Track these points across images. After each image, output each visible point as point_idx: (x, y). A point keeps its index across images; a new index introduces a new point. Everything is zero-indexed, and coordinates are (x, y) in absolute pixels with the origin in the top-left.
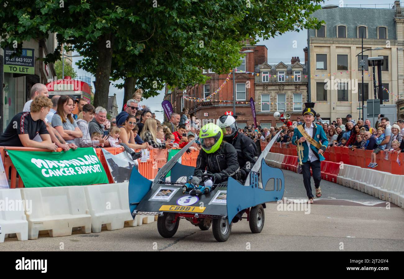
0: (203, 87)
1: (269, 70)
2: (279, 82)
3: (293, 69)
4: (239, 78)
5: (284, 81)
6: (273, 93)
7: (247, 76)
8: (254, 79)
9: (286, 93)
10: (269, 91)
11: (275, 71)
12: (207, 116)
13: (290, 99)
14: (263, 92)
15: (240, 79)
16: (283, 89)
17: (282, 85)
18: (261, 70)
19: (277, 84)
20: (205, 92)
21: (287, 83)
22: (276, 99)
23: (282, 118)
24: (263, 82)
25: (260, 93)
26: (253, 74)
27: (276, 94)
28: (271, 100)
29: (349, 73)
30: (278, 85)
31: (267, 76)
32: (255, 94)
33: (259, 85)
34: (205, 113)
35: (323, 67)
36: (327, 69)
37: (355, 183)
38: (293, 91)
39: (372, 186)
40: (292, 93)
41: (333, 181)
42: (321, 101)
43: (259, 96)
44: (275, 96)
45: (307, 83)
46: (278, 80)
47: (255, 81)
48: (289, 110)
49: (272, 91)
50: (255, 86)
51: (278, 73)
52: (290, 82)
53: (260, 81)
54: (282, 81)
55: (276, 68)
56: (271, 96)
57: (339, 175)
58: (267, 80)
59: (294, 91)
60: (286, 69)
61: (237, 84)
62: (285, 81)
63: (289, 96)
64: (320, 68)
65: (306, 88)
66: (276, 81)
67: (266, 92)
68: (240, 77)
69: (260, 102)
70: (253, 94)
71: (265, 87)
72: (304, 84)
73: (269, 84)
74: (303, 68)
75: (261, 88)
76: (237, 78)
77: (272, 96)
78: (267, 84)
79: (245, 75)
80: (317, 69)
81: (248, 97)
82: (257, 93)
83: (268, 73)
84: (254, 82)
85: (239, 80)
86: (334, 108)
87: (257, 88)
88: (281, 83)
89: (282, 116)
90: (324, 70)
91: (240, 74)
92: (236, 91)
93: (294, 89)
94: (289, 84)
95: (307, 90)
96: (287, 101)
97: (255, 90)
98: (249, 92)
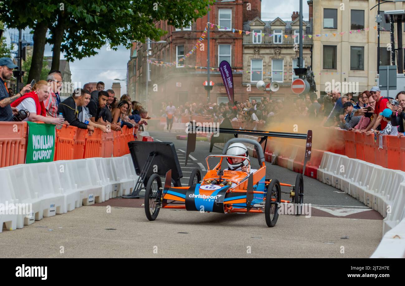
0: (176, 49)
1: (262, 27)
2: (274, 44)
3: (293, 28)
4: (222, 37)
5: (281, 43)
6: (267, 58)
7: (233, 35)
8: (242, 39)
9: (283, 59)
10: (261, 56)
11: (270, 29)
12: (181, 86)
13: (288, 66)
14: (253, 57)
15: (224, 39)
16: (280, 53)
17: (279, 47)
18: (252, 27)
19: (272, 46)
20: (178, 55)
21: (284, 45)
22: (271, 66)
23: (267, 89)
24: (254, 43)
25: (250, 58)
26: (240, 31)
27: (271, 59)
28: (264, 67)
29: (366, 33)
30: (274, 48)
31: (259, 36)
32: (243, 59)
33: (248, 48)
34: (177, 83)
35: (332, 26)
36: (337, 29)
37: (337, 180)
38: (292, 56)
39: (356, 184)
40: (292, 59)
41: (312, 175)
42: (328, 70)
43: (249, 62)
44: (270, 62)
45: (311, 46)
46: (273, 41)
47: (244, 42)
48: (288, 80)
49: (265, 56)
50: (243, 48)
51: (274, 31)
52: (289, 45)
53: (250, 42)
54: (279, 42)
55: (271, 26)
56: (263, 62)
57: (321, 168)
58: (259, 41)
59: (294, 56)
60: (283, 28)
61: (220, 46)
62: (283, 42)
63: (288, 63)
64: (329, 27)
65: (310, 52)
66: (270, 43)
67: (257, 56)
68: (224, 36)
69: (250, 69)
70: (241, 58)
71: (257, 50)
72: (307, 47)
73: (262, 46)
74: (306, 26)
75: (251, 51)
76: (220, 38)
77: (265, 62)
78: (259, 46)
79: (230, 34)
80: (325, 28)
81: (234, 62)
82: (246, 57)
83: (261, 32)
84: (242, 43)
85: (223, 41)
86: (345, 79)
87: (246, 51)
88: (277, 44)
89: (268, 86)
90: (334, 30)
91: (224, 33)
92: (219, 55)
93: (294, 54)
94: (288, 46)
95: (311, 55)
96: (284, 69)
97: (243, 54)
98: (236, 56)
